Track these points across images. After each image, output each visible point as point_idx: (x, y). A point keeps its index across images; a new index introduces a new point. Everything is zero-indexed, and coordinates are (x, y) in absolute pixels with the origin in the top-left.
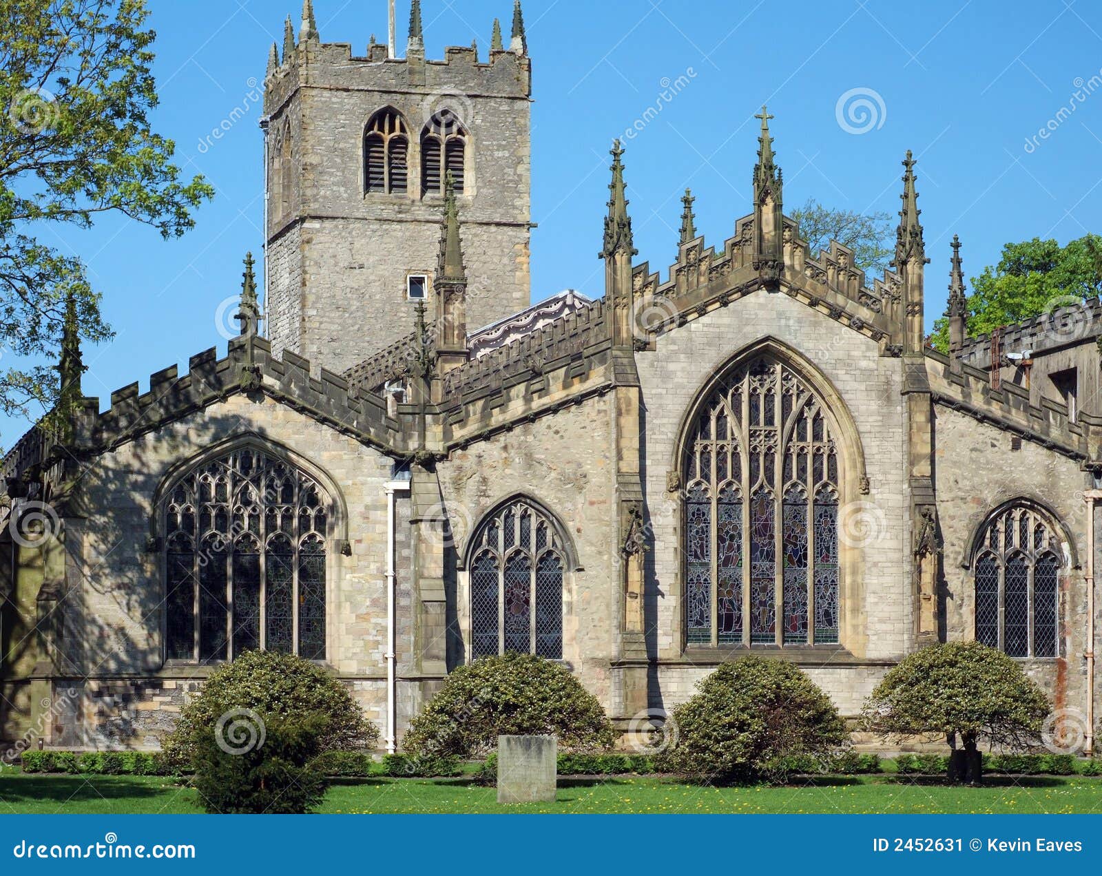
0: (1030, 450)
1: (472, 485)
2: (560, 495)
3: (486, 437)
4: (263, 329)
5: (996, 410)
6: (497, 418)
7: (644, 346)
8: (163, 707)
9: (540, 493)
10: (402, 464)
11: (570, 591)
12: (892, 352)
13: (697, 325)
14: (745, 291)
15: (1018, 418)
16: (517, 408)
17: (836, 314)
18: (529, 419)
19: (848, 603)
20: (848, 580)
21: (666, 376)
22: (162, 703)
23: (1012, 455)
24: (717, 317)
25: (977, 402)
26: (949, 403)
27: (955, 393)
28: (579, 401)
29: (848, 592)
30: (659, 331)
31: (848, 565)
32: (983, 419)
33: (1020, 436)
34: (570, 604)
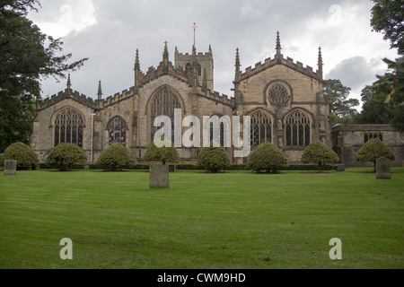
0: (220, 105)
1: (108, 114)
2: (124, 116)
3: (111, 105)
4: (71, 87)
5: (212, 97)
6: (113, 102)
7: (141, 87)
9: (121, 115)
10: (95, 111)
11: (127, 134)
12: (190, 86)
13: (152, 83)
14: (161, 76)
15: (217, 99)
16: (117, 100)
17: (179, 79)
18: (119, 102)
21: (145, 93)
23: (216, 106)
24: (156, 81)
25: (208, 95)
26: (202, 96)
27: (204, 94)
28: (129, 97)
30: (144, 84)
32: (209, 99)
33: (217, 102)
34: (127, 136)
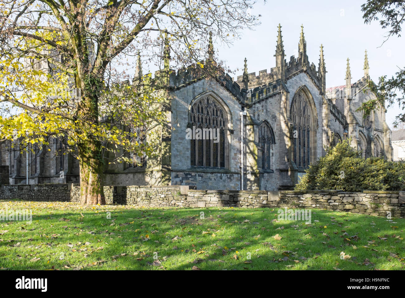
0: (337, 122)
2: (272, 122)
3: (259, 102)
6: (261, 97)
7: (286, 82)
8: (192, 182)
9: (269, 121)
11: (273, 150)
12: (321, 94)
13: (294, 79)
14: (300, 72)
16: (264, 95)
19: (313, 157)
20: (313, 151)
22: (192, 181)
23: (335, 123)
24: (296, 78)
28: (275, 95)
29: (313, 154)
30: (288, 78)
31: (312, 147)
32: (332, 113)
33: (336, 118)
34: (273, 154)
